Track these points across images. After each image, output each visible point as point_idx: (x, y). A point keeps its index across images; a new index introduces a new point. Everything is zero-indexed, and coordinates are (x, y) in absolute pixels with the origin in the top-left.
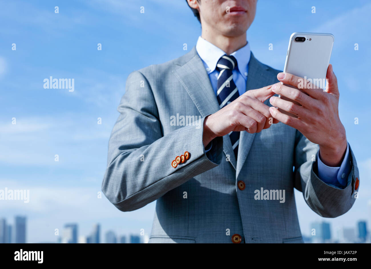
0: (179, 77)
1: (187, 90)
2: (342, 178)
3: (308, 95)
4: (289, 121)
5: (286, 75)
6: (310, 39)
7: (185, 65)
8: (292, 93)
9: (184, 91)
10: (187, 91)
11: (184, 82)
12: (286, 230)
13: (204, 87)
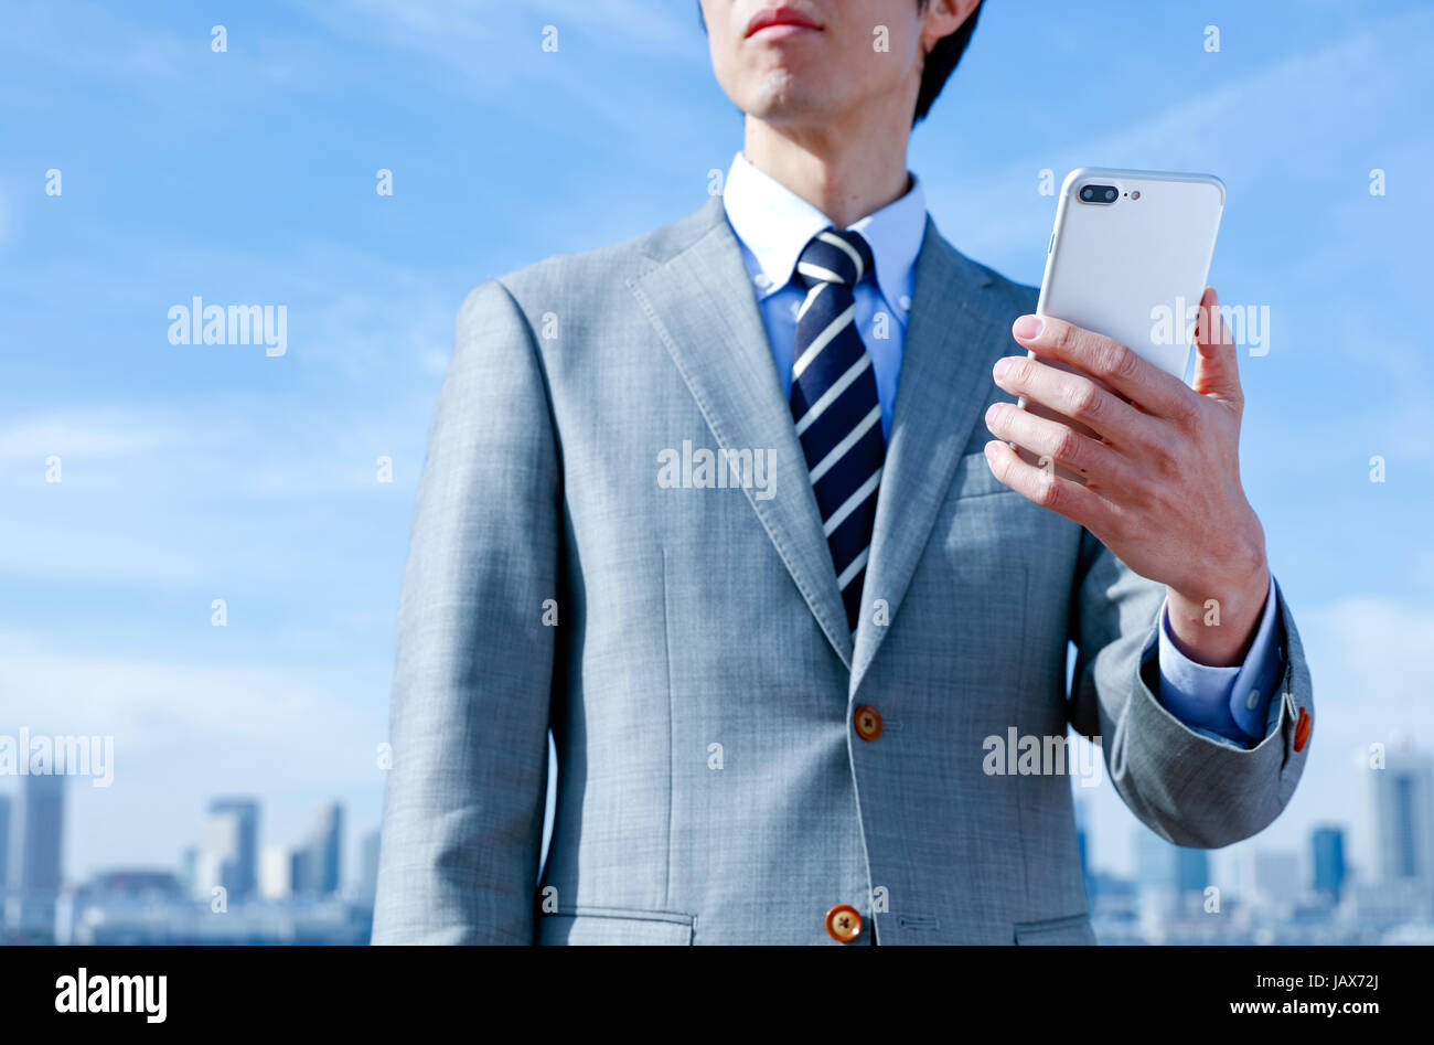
0: (649, 306)
1: (676, 358)
2: (1248, 710)
3: (1127, 400)
4: (1056, 493)
5: (1044, 323)
6: (1137, 195)
7: (677, 260)
8: (1067, 390)
9: (667, 359)
10: (678, 364)
11: (667, 325)
12: (1027, 889)
13: (742, 348)
